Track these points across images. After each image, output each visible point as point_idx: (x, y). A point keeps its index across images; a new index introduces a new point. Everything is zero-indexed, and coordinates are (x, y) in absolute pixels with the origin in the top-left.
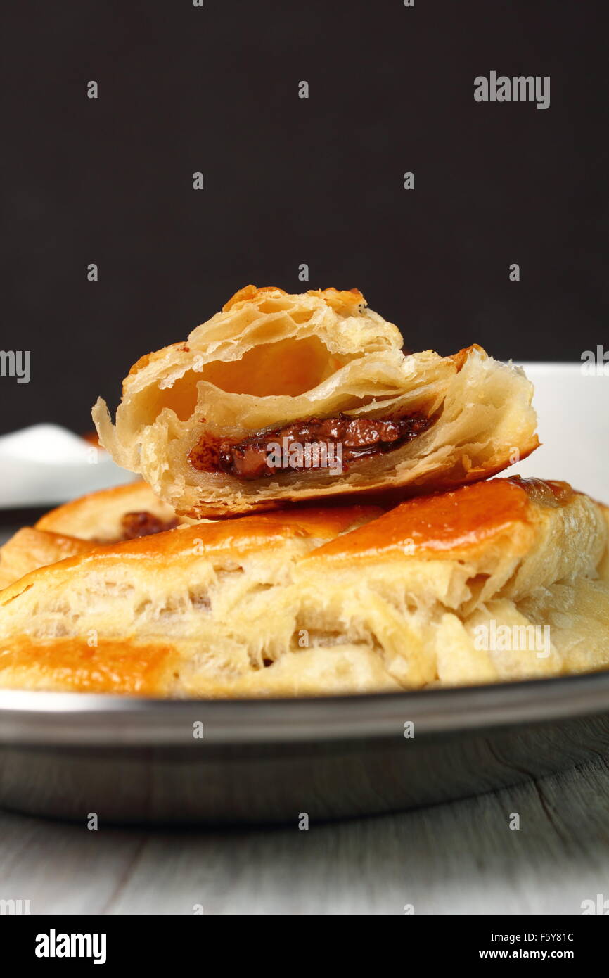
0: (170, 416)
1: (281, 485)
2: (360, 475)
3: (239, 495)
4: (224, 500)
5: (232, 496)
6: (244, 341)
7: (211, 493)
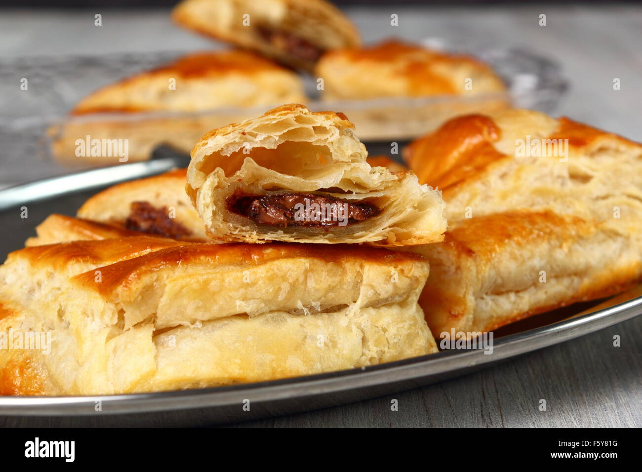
0: (220, 172)
1: (284, 233)
2: (333, 235)
3: (255, 233)
4: (244, 234)
5: (250, 232)
6: (280, 137)
7: (237, 228)
